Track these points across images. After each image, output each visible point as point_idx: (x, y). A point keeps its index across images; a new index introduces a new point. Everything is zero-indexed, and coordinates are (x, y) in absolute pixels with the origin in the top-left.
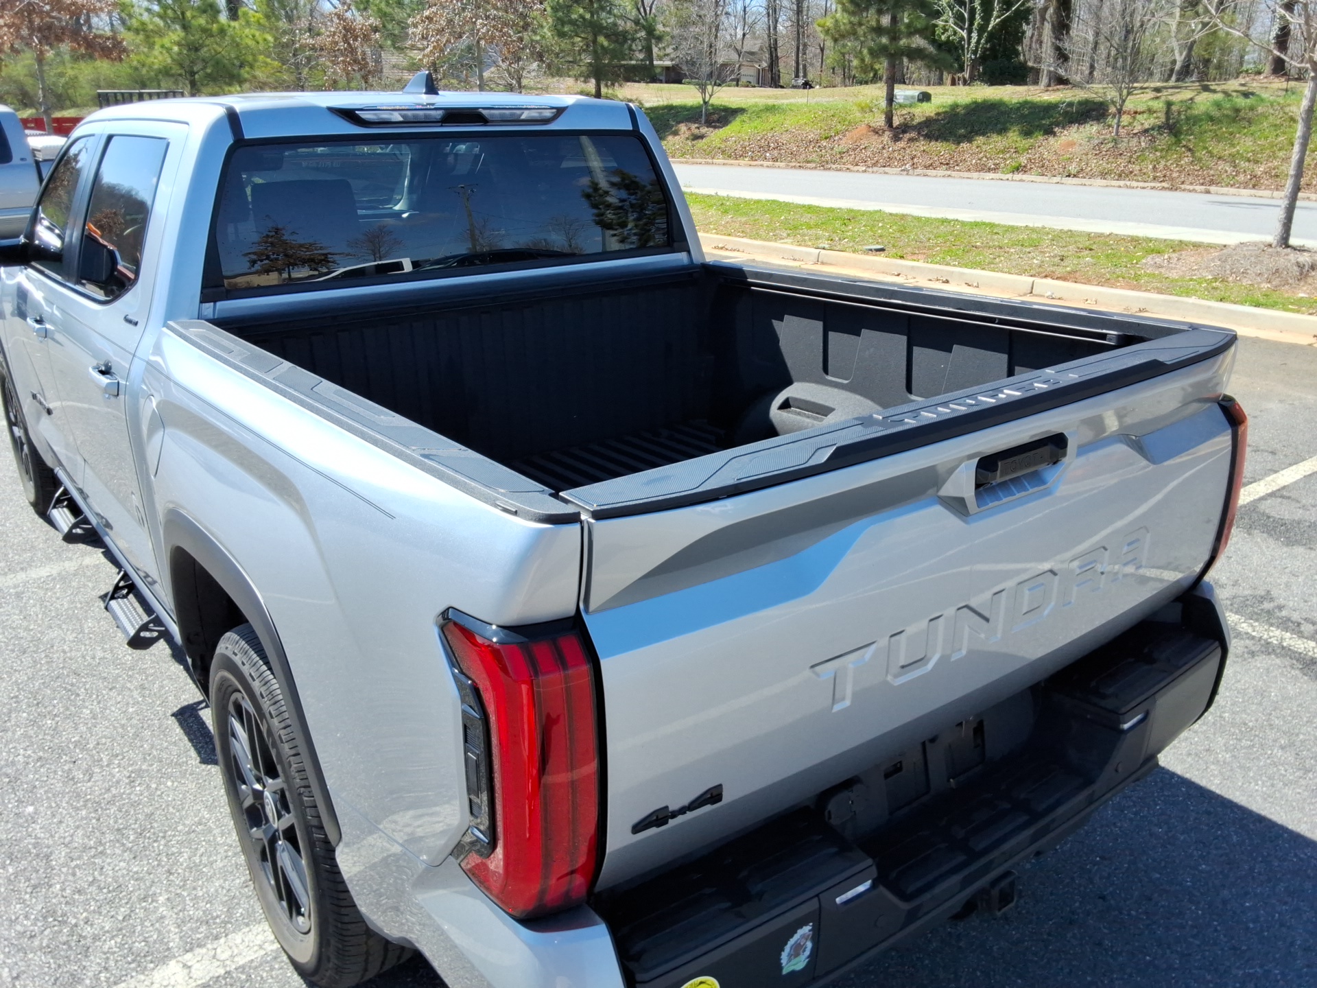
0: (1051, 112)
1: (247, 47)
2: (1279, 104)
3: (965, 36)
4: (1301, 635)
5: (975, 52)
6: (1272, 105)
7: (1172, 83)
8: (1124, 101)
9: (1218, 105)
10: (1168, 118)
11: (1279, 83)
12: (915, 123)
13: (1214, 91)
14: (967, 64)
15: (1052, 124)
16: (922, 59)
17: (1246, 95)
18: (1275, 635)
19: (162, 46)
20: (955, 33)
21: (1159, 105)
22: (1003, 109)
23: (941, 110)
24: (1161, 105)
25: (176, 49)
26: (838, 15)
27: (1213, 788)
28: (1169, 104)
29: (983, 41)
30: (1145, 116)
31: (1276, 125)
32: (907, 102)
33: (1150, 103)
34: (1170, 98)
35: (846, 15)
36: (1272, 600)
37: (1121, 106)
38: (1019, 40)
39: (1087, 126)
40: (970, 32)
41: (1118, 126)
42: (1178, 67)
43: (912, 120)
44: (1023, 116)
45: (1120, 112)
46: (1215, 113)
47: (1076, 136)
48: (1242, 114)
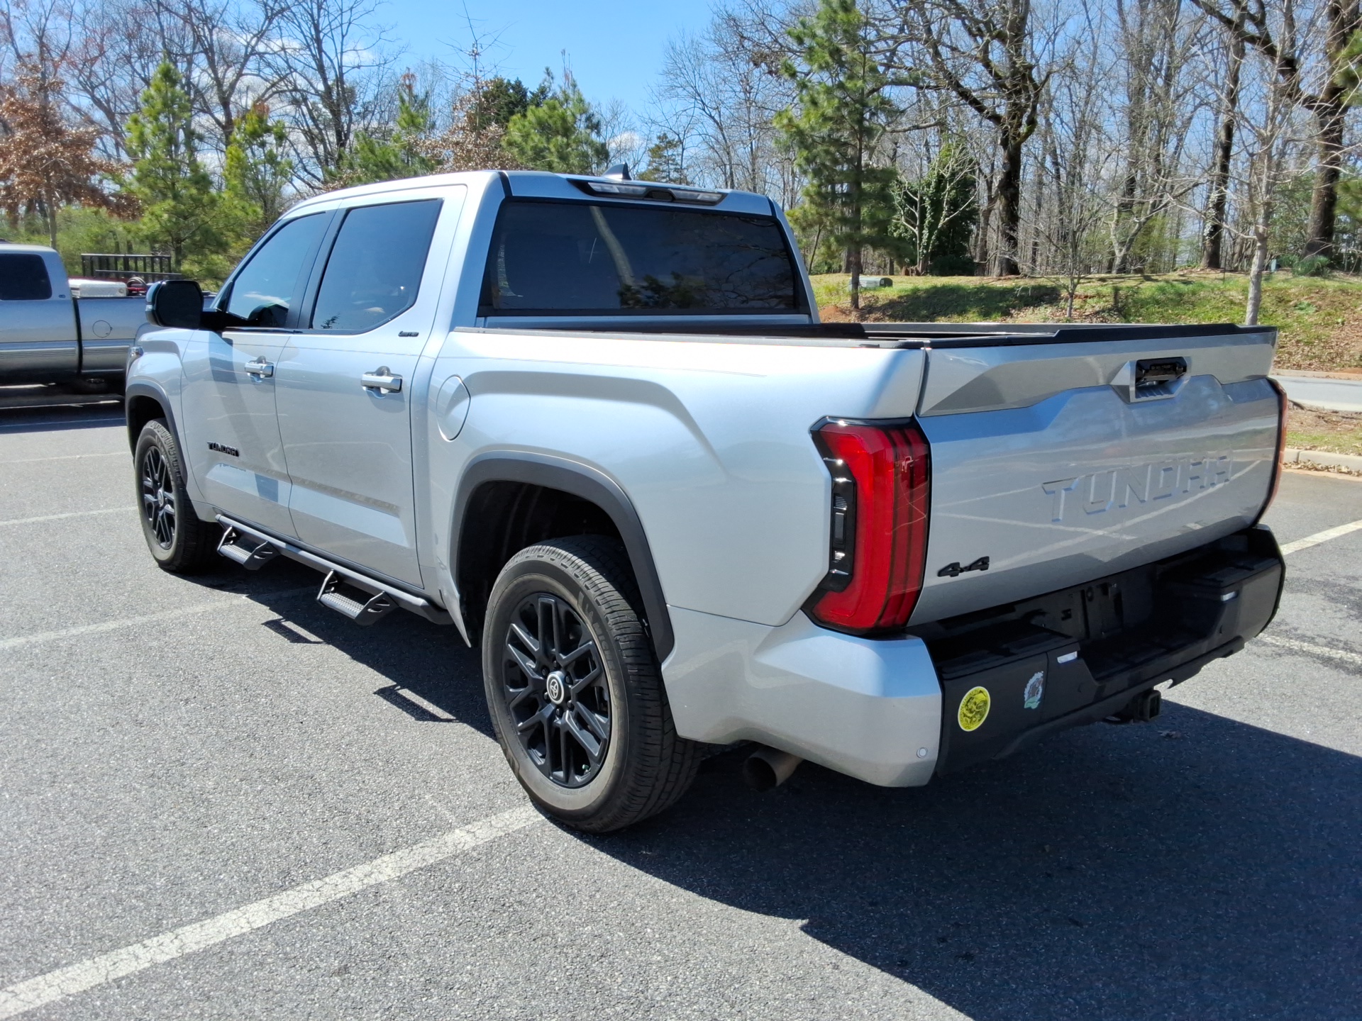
0: (1007, 296)
1: (236, 218)
2: (1219, 289)
3: (917, 233)
4: (1317, 644)
5: (926, 247)
6: (1213, 290)
7: (1114, 274)
8: (1075, 286)
9: (1162, 290)
10: (1116, 302)
11: (1214, 275)
12: (879, 304)
13: (1156, 280)
14: (919, 259)
15: (1008, 307)
16: (885, 247)
17: (1186, 283)
18: (1295, 644)
19: (152, 214)
20: (906, 231)
21: (1107, 289)
22: (960, 293)
23: (903, 294)
24: (1109, 290)
25: (166, 216)
26: (807, 206)
27: (1268, 729)
28: (1117, 290)
29: (933, 237)
30: (1095, 299)
31: (1218, 308)
32: (870, 286)
33: (1099, 289)
34: (1118, 285)
35: (813, 206)
36: (1287, 624)
37: (1074, 290)
38: (966, 239)
39: (1042, 309)
40: (921, 229)
41: (1071, 308)
42: (1118, 261)
43: (877, 302)
44: (981, 300)
45: (1072, 295)
46: (1160, 297)
47: (1032, 317)
48: (1185, 298)
